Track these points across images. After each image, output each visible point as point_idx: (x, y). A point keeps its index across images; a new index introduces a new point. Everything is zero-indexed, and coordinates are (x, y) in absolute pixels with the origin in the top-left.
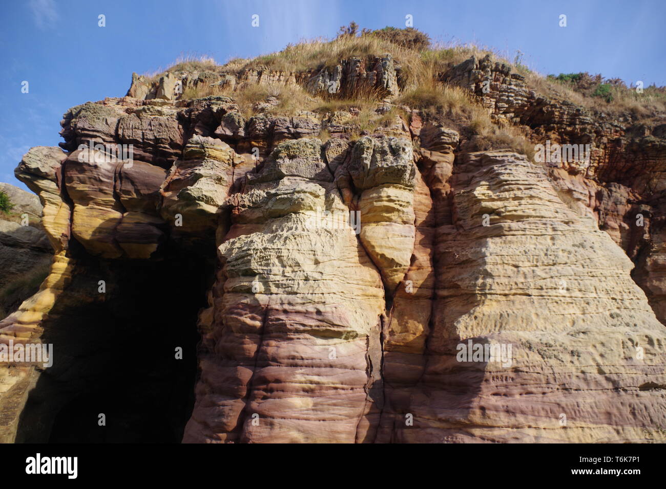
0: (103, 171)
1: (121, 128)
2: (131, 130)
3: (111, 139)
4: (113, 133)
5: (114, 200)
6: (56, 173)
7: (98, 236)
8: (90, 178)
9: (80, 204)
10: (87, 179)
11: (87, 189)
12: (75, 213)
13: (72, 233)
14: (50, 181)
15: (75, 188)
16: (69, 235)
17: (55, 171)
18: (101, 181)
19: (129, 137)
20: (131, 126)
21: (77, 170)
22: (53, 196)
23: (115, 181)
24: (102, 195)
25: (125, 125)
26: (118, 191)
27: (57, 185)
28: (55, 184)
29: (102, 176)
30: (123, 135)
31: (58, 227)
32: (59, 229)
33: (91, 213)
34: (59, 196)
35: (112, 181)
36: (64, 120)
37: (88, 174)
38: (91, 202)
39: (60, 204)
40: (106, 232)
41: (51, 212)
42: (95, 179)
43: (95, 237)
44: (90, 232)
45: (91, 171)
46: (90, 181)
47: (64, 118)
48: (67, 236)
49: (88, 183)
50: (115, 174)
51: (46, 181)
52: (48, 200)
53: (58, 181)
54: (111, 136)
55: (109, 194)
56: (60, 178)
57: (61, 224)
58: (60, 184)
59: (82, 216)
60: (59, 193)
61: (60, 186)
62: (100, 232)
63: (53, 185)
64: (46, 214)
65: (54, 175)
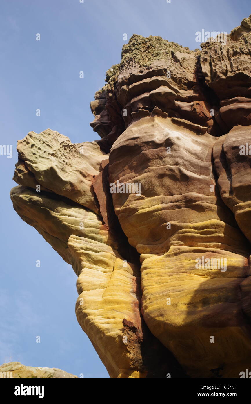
0: (185, 153)
1: (205, 60)
2: (227, 62)
3: (190, 93)
4: (191, 77)
5: (223, 223)
6: (92, 187)
7: (202, 311)
8: (161, 176)
9: (151, 252)
10: (156, 181)
11: (160, 206)
12: (144, 273)
13: (145, 319)
14: (83, 211)
15: (135, 210)
16: (138, 324)
17: (90, 183)
18: (185, 179)
19: (225, 74)
20: (225, 52)
21: (131, 168)
22: (95, 245)
23: (216, 176)
24: (193, 214)
25: (211, 53)
26: (226, 195)
27: (100, 218)
28: (94, 216)
29: (185, 165)
30: (214, 74)
31: (113, 310)
32: (116, 314)
33: (178, 263)
34: (107, 243)
35: (209, 177)
36: (98, 101)
37: (156, 167)
38: (173, 240)
39: (110, 262)
40: (219, 299)
41: (96, 281)
42: (173, 177)
43: (196, 317)
44: (183, 307)
45: (161, 158)
46: (163, 186)
47: (97, 98)
48: (133, 329)
49: (158, 189)
50: (213, 160)
51: (76, 209)
52: (86, 254)
53: (98, 206)
54: (189, 85)
55: (209, 209)
56: (103, 200)
57: (118, 303)
58: (105, 214)
59: (160, 275)
60: (105, 235)
61: (105, 220)
62: (205, 302)
63: (91, 219)
64: (84, 285)
65: (90, 193)
